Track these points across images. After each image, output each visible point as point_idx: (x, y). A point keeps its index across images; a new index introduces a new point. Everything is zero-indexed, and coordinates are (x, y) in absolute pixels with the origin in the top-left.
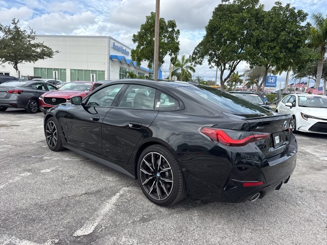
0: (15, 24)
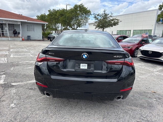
0: (105, 12)
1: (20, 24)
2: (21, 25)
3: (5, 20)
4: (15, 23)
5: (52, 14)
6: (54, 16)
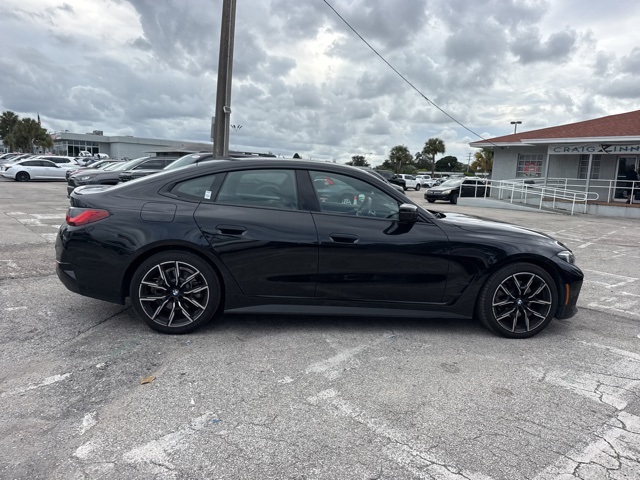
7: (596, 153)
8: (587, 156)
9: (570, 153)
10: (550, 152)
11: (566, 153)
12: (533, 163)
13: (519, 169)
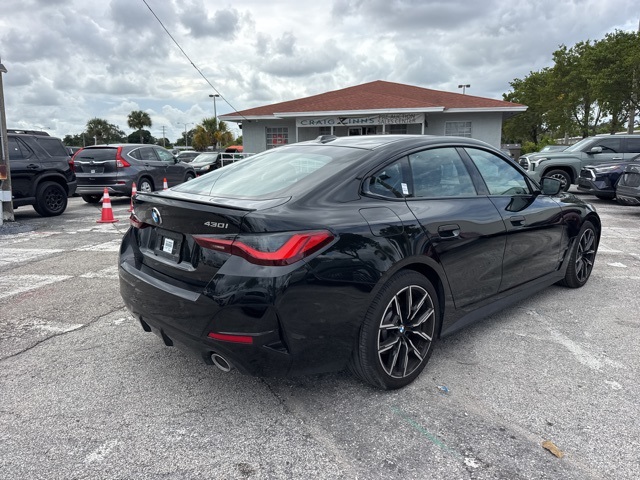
1: (422, 122)
2: (426, 125)
3: (380, 115)
4: (407, 122)
5: (570, 64)
6: (573, 73)
7: (336, 125)
8: (329, 128)
9: (315, 125)
10: (298, 125)
11: (312, 125)
12: (280, 135)
13: (268, 141)
